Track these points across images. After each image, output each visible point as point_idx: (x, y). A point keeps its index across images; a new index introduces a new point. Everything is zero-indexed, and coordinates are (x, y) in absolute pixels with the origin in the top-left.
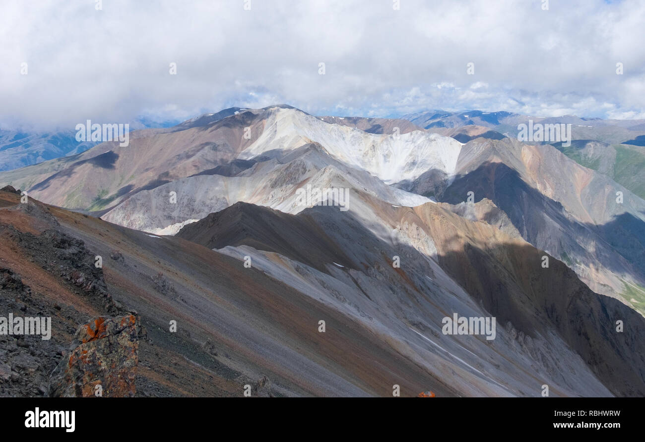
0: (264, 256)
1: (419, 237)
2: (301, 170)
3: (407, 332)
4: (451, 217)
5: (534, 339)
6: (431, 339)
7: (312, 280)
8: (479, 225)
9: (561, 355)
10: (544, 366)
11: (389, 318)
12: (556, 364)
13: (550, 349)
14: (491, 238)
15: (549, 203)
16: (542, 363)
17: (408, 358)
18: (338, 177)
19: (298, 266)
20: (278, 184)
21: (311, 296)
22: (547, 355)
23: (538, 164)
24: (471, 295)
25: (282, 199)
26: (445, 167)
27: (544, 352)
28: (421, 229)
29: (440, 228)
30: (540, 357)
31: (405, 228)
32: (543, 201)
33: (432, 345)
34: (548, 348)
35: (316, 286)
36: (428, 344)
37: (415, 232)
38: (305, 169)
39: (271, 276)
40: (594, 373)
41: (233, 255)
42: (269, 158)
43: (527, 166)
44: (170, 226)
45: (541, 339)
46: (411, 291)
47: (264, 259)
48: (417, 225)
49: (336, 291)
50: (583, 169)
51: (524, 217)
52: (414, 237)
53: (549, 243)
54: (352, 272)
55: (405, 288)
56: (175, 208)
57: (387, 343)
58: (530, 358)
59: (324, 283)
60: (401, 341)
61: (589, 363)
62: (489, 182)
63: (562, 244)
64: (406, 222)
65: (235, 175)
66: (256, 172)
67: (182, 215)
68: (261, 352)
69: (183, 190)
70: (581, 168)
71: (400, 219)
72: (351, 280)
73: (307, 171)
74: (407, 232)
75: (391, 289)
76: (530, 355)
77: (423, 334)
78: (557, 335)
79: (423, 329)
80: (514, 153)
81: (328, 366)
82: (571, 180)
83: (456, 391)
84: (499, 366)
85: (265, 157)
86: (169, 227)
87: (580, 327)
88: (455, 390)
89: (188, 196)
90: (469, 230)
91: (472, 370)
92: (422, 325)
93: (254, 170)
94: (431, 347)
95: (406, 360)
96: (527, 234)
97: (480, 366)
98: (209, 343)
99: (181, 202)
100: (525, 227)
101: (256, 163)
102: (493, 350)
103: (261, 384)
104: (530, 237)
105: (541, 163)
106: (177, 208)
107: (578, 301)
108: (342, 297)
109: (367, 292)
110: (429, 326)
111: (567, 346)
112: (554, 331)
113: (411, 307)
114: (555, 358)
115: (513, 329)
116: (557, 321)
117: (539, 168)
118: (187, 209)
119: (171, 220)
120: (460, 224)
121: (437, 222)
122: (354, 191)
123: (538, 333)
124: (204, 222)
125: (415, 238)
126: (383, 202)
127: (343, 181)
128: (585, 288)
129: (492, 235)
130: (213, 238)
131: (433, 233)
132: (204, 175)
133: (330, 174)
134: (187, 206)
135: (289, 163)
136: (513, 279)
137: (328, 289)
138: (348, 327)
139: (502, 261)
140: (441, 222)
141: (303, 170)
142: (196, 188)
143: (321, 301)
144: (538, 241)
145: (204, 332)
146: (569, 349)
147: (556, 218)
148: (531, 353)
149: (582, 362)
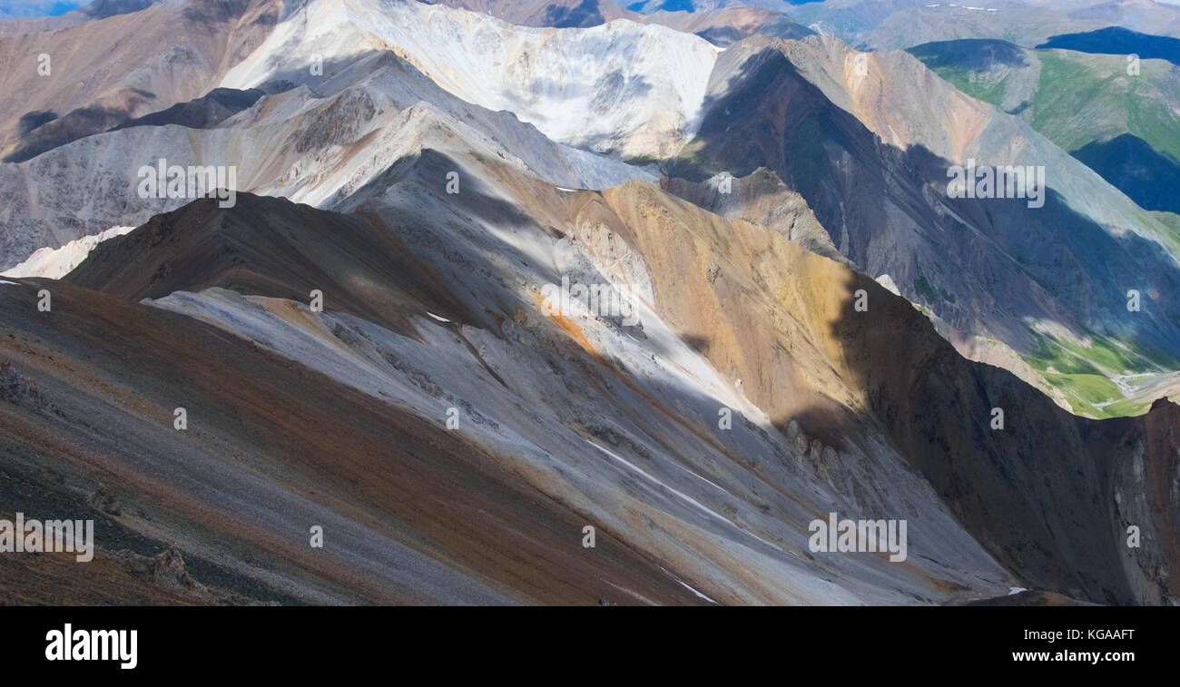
0: (260, 308)
1: (614, 254)
2: (363, 111)
3: (578, 448)
4: (682, 211)
5: (841, 453)
6: (628, 460)
7: (369, 354)
8: (740, 226)
9: (892, 482)
10: (859, 504)
11: (540, 422)
12: (881, 500)
13: (872, 471)
14: (763, 252)
15: (896, 175)
16: (855, 499)
17: (558, 501)
18: (439, 127)
19: (337, 324)
20: (314, 144)
21: (358, 387)
22: (866, 485)
23: (879, 92)
24: (719, 371)
25: (319, 178)
26: (680, 99)
27: (858, 477)
28: (617, 237)
29: (657, 232)
30: (851, 488)
31: (583, 237)
32: (883, 171)
33: (631, 473)
34: (866, 469)
35: (378, 365)
36: (621, 471)
37: (605, 243)
38: (371, 109)
39: (273, 351)
40: (954, 512)
41: (187, 311)
42: (292, 84)
43: (854, 96)
44: (73, 242)
45: (855, 453)
46: (592, 366)
47: (260, 315)
48: (611, 228)
49: (420, 374)
50: (970, 104)
51: (845, 207)
52: (604, 253)
53: (893, 259)
54: (467, 331)
55: (579, 361)
56: (82, 200)
57: (519, 473)
58: (831, 490)
59: (396, 359)
60: (547, 469)
61: (946, 495)
62: (773, 131)
63: (919, 260)
64: (587, 224)
65: (216, 124)
66: (262, 117)
67: (99, 217)
68: (224, 503)
69: (98, 162)
70: (964, 99)
71: (575, 216)
72: (465, 347)
73: (376, 114)
74: (588, 244)
75: (551, 363)
76: (832, 485)
77: (615, 451)
78: (886, 444)
79: (614, 440)
80: (829, 69)
81: (374, 523)
82: (944, 127)
83: (656, 559)
84: (767, 508)
85: (283, 81)
86: (71, 243)
87: (933, 427)
88: (654, 557)
89: (110, 174)
90: (718, 237)
91: (713, 517)
92: (612, 433)
93: (259, 111)
94: (628, 476)
95: (554, 504)
96: (848, 241)
97: (730, 510)
98: (101, 493)
99: (97, 189)
100: (844, 226)
101: (263, 97)
102: (757, 478)
103: (163, 562)
104: (855, 247)
105: (884, 91)
106: (88, 201)
107: (932, 376)
108: (433, 385)
109: (500, 373)
110: (629, 435)
111: (905, 465)
112: (882, 438)
113: (591, 399)
114: (879, 487)
115: (801, 434)
116: (888, 415)
117: (880, 101)
118: (110, 203)
119: (77, 228)
120: (700, 224)
121: (652, 222)
122: (474, 159)
123: (849, 440)
124: (141, 235)
125: (606, 256)
126: (537, 180)
127: (450, 136)
128: (948, 349)
129: (765, 247)
130: (162, 268)
131: (643, 246)
132: (146, 127)
133: (422, 121)
134: (109, 196)
135: (336, 96)
136: (807, 336)
137: (404, 371)
138: (434, 446)
139: (784, 299)
140: (661, 222)
141: (367, 111)
142: (128, 155)
143: (380, 397)
144: (871, 255)
145: (97, 473)
146: (909, 470)
147: (909, 207)
148: (833, 480)
149: (931, 492)
